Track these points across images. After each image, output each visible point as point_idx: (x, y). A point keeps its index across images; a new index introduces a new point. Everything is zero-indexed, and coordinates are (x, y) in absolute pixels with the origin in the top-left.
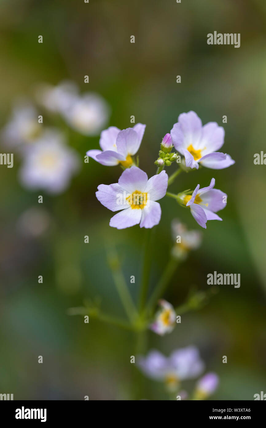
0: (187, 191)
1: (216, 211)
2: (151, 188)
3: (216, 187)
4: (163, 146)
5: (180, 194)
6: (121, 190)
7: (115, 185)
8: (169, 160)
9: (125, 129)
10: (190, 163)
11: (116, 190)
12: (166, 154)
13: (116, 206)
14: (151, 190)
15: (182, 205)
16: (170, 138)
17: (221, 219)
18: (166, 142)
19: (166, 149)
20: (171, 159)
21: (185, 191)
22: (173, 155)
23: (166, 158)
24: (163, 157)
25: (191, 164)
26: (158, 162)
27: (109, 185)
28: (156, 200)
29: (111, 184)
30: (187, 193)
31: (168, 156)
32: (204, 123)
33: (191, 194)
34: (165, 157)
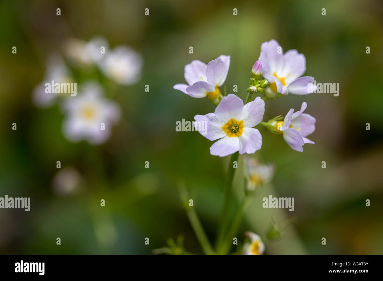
0: (278, 117)
1: (306, 135)
2: (246, 116)
3: (305, 112)
4: (254, 73)
5: (270, 121)
6: (216, 120)
7: (211, 115)
8: (260, 86)
9: (214, 59)
10: (281, 88)
11: (211, 120)
12: (258, 82)
13: (213, 136)
14: (247, 117)
15: (273, 132)
16: (261, 65)
17: (313, 143)
18: (257, 69)
19: (257, 76)
20: (263, 85)
21: (276, 117)
22: (265, 81)
23: (259, 85)
24: (255, 84)
25: (282, 90)
26: (251, 89)
27: (204, 116)
28: (254, 126)
29: (207, 115)
30: (277, 119)
31: (259, 83)
32: (285, 51)
33: (283, 120)
34: (256, 84)
